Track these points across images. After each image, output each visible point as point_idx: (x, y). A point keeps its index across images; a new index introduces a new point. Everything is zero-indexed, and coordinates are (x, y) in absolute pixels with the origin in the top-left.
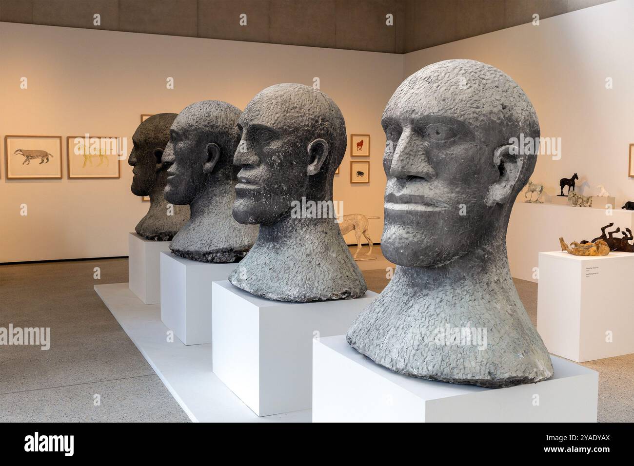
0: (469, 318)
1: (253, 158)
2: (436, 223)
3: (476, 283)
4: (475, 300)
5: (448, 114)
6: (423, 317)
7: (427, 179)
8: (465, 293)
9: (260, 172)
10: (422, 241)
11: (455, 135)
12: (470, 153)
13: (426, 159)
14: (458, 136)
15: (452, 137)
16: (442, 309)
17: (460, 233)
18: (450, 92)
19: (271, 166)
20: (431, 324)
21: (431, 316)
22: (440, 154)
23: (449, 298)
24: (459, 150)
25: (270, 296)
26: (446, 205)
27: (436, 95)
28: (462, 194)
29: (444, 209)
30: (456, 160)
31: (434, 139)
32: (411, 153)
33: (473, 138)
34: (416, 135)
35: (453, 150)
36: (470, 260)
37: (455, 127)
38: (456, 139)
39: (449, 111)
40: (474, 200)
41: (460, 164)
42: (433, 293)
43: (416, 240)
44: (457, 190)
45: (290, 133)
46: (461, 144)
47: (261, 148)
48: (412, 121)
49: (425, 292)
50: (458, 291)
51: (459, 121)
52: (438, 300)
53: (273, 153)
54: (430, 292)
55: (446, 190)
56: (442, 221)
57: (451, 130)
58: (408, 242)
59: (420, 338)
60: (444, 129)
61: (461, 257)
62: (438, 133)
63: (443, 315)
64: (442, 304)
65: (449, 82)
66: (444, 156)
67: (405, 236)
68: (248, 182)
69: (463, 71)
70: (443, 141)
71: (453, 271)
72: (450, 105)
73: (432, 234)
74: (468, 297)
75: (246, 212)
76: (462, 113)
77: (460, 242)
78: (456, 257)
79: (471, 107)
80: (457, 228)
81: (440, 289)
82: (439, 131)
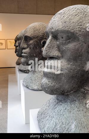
0: (75, 120)
1: (26, 46)
2: (61, 78)
3: (81, 103)
4: (79, 111)
5: (66, 29)
6: (58, 114)
7: (58, 58)
8: (75, 107)
9: (27, 50)
10: (55, 86)
11: (70, 39)
12: (77, 47)
13: (58, 50)
14: (71, 39)
15: (68, 40)
16: (65, 113)
17: (72, 83)
18: (69, 18)
19: (30, 48)
20: (60, 119)
21: (61, 115)
22: (63, 48)
23: (69, 108)
24: (71, 46)
25: (29, 88)
26: (66, 70)
27: (62, 20)
28: (73, 65)
29: (65, 72)
30: (70, 50)
31: (61, 40)
32: (51, 47)
33: (78, 40)
34: (54, 39)
35: (69, 46)
36: (78, 93)
37: (70, 35)
38: (70, 40)
39: (67, 27)
40: (79, 68)
41: (72, 52)
42: (63, 105)
43: (52, 85)
44: (71, 64)
45: (36, 38)
46: (73, 43)
47: (28, 43)
48: (52, 33)
49: (61, 103)
50: (73, 106)
51: (72, 32)
52: (65, 108)
53: (31, 44)
54: (62, 104)
55: (66, 63)
56: (64, 77)
57: (68, 36)
58: (49, 85)
59: (55, 125)
60: (64, 36)
61: (74, 92)
62: (62, 38)
63: (65, 116)
64: (66, 110)
65: (69, 14)
66: (65, 48)
67: (48, 83)
68: (24, 53)
69: (77, 9)
70: (64, 42)
71: (71, 97)
72: (68, 24)
73: (59, 83)
74: (76, 109)
75: (24, 62)
76: (73, 28)
77: (72, 86)
78: (72, 92)
79: (77, 25)
80: (71, 80)
81: (66, 103)
82: (63, 37)
